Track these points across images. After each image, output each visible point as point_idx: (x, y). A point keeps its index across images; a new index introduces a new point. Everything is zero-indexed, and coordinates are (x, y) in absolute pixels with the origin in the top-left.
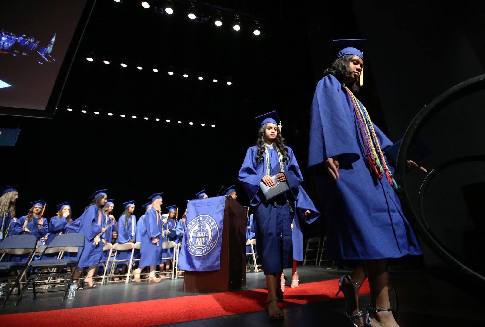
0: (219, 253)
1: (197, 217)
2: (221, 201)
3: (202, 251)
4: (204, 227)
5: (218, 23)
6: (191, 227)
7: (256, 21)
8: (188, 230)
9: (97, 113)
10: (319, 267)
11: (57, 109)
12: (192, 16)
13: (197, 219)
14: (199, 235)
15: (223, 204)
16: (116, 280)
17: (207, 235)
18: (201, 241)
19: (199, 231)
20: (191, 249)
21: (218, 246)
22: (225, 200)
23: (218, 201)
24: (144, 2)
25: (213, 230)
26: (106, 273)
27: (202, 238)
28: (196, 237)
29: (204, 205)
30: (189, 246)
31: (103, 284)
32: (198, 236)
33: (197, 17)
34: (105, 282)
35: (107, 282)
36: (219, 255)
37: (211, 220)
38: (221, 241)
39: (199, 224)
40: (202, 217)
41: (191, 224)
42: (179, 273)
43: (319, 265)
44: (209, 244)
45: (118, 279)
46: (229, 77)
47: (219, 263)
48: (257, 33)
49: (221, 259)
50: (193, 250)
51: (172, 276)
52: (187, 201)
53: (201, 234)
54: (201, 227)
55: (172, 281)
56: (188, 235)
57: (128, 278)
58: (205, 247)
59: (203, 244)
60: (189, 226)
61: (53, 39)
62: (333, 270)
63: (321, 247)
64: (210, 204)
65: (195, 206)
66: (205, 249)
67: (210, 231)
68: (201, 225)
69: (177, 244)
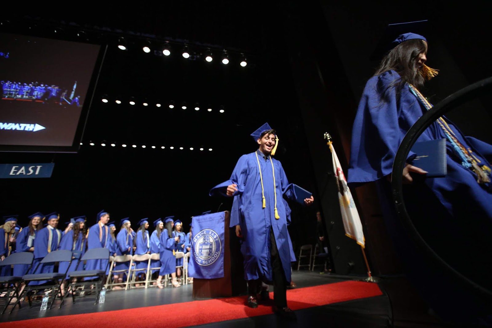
0: (223, 263)
2: (221, 216)
3: (207, 261)
4: (208, 240)
5: (209, 59)
6: (197, 241)
7: (242, 53)
8: (195, 243)
9: (113, 145)
10: (312, 271)
11: (81, 144)
12: (186, 55)
13: (202, 233)
14: (204, 247)
15: (223, 219)
16: (137, 286)
17: (211, 247)
18: (206, 252)
19: (204, 244)
20: (198, 259)
21: (221, 256)
22: (224, 216)
23: (218, 217)
24: (145, 47)
25: (216, 242)
26: (129, 280)
27: (207, 250)
28: (201, 249)
29: (206, 220)
30: (196, 256)
31: (127, 289)
33: (191, 56)
34: (128, 288)
35: (130, 288)
36: (222, 264)
37: (213, 233)
38: (224, 252)
39: (203, 238)
40: (205, 231)
41: (196, 238)
43: (313, 270)
44: (213, 255)
45: (139, 285)
46: (222, 106)
47: (223, 271)
48: (243, 64)
49: (224, 268)
50: (200, 260)
51: (183, 282)
52: (191, 217)
54: (205, 240)
55: (184, 287)
57: (146, 284)
58: (210, 258)
59: (208, 255)
60: (195, 240)
61: (75, 87)
62: (326, 275)
63: (313, 254)
64: (211, 219)
65: (199, 222)
66: (210, 260)
67: (213, 243)
68: (205, 238)
69: (186, 254)
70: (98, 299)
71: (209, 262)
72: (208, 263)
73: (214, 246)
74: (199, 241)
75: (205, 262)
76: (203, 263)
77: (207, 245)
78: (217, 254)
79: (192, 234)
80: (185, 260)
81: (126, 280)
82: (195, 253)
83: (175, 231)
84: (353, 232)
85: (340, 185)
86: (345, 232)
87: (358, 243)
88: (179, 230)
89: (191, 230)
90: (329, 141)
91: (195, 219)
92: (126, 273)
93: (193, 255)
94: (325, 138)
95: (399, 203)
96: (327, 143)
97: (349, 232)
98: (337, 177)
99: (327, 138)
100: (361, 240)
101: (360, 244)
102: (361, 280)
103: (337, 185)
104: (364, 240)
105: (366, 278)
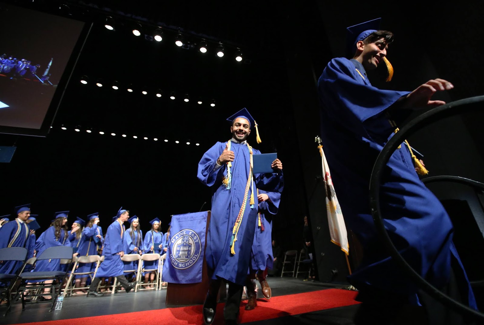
0: (201, 266)
1: (181, 232)
2: (203, 216)
3: (185, 264)
5: (203, 50)
6: (175, 241)
7: (238, 48)
8: (172, 244)
9: (89, 131)
10: (295, 279)
11: (51, 127)
12: (179, 44)
13: (181, 234)
15: (205, 219)
17: (189, 249)
18: (184, 254)
19: (183, 245)
20: (174, 262)
21: (200, 259)
22: (207, 215)
23: (201, 217)
24: (135, 30)
25: (195, 244)
27: (185, 252)
28: (179, 251)
29: (187, 220)
30: (173, 259)
32: (181, 249)
33: (184, 45)
36: (201, 268)
37: (193, 234)
39: (182, 238)
40: (185, 231)
41: (175, 238)
43: (296, 277)
44: (191, 257)
46: (213, 99)
47: (202, 276)
48: (239, 59)
49: (203, 272)
50: (176, 263)
52: (171, 216)
54: (184, 241)
55: (157, 292)
58: (188, 261)
59: (186, 257)
60: (173, 240)
61: (50, 64)
62: (309, 282)
63: (298, 260)
64: (193, 219)
65: (179, 221)
66: (188, 263)
67: (193, 245)
68: (184, 239)
69: (162, 256)
70: (54, 305)
71: (187, 265)
72: (185, 266)
73: (193, 248)
74: (177, 241)
75: (182, 265)
76: (179, 266)
77: (185, 247)
78: (196, 256)
79: (171, 234)
80: (160, 262)
82: (172, 255)
83: (152, 230)
84: (338, 238)
85: (327, 190)
86: (330, 239)
87: (342, 249)
88: (156, 229)
89: (169, 230)
90: (320, 144)
91: (174, 218)
92: (90, 275)
93: (169, 257)
94: (316, 141)
95: (375, 210)
96: (317, 147)
97: (334, 239)
98: (325, 181)
99: (317, 141)
100: (345, 247)
101: (344, 251)
102: (344, 289)
103: (325, 190)
104: (349, 247)
105: (348, 287)
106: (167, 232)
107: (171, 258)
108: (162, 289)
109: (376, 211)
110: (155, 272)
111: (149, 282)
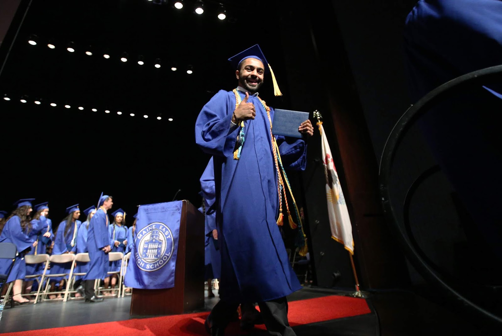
0: (174, 268)
1: (149, 226)
2: (177, 207)
3: (153, 265)
4: (157, 237)
5: (179, 6)
6: (142, 237)
7: (221, 4)
8: (138, 240)
9: (38, 103)
13: (149, 228)
14: (151, 246)
15: (179, 210)
16: (52, 297)
17: (159, 247)
18: (153, 253)
19: (151, 242)
20: (141, 262)
21: (173, 259)
22: (182, 206)
23: (174, 207)
25: (167, 240)
26: (41, 290)
27: (154, 250)
28: (147, 249)
29: (157, 211)
30: (139, 258)
31: (37, 303)
32: (149, 247)
34: (39, 301)
35: (42, 301)
36: (173, 270)
37: (164, 229)
38: (176, 254)
39: (151, 234)
40: (155, 225)
41: (142, 233)
42: (126, 290)
44: (162, 257)
45: (54, 296)
46: (190, 65)
47: (174, 280)
48: (222, 17)
49: (175, 275)
50: (143, 263)
51: (118, 294)
52: (137, 206)
53: (153, 245)
54: (153, 237)
55: (118, 299)
56: (137, 246)
57: (66, 296)
58: (157, 261)
59: (155, 257)
60: (139, 236)
62: (305, 288)
64: (164, 210)
65: (147, 212)
66: (158, 263)
67: (164, 241)
68: (154, 234)
69: (126, 256)
71: (156, 267)
72: (153, 268)
73: (165, 245)
74: (144, 237)
75: (150, 266)
76: (147, 268)
77: (154, 244)
78: (168, 255)
79: (137, 228)
80: (124, 263)
81: (37, 290)
82: (138, 254)
83: (114, 223)
84: (341, 234)
85: (328, 175)
86: (331, 235)
87: (346, 248)
88: (119, 223)
89: (134, 223)
90: (319, 121)
91: (142, 209)
92: (37, 279)
93: (134, 257)
94: (314, 117)
96: (316, 123)
97: (336, 235)
98: (326, 165)
99: (316, 117)
100: (350, 245)
101: (348, 249)
102: (347, 295)
103: (325, 175)
104: (354, 245)
105: (353, 293)
106: (132, 226)
107: (137, 257)
108: (125, 296)
109: (387, 201)
110: (117, 276)
111: (109, 287)
